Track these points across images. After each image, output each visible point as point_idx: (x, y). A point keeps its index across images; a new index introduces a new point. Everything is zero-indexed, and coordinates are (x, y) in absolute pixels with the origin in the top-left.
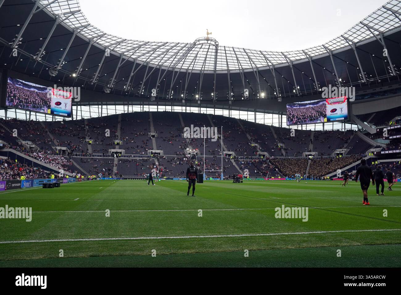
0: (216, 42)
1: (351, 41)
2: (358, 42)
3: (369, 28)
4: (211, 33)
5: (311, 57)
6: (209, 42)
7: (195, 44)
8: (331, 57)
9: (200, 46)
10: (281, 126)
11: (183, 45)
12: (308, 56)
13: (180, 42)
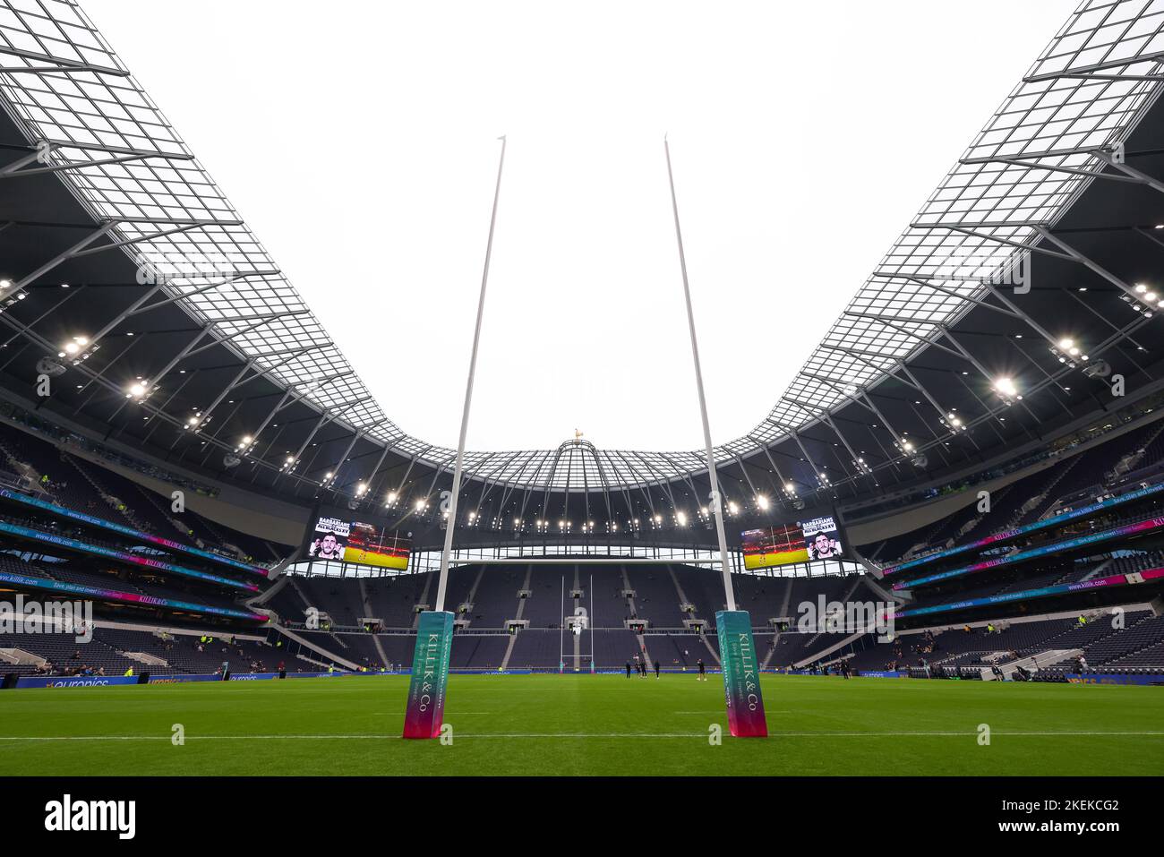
0: (590, 445)
1: (787, 426)
2: (799, 427)
3: (801, 405)
4: (582, 434)
5: (740, 456)
6: (579, 446)
7: (561, 450)
8: (767, 452)
9: (568, 453)
10: (740, 572)
11: (545, 454)
12: (734, 455)
13: (540, 449)
